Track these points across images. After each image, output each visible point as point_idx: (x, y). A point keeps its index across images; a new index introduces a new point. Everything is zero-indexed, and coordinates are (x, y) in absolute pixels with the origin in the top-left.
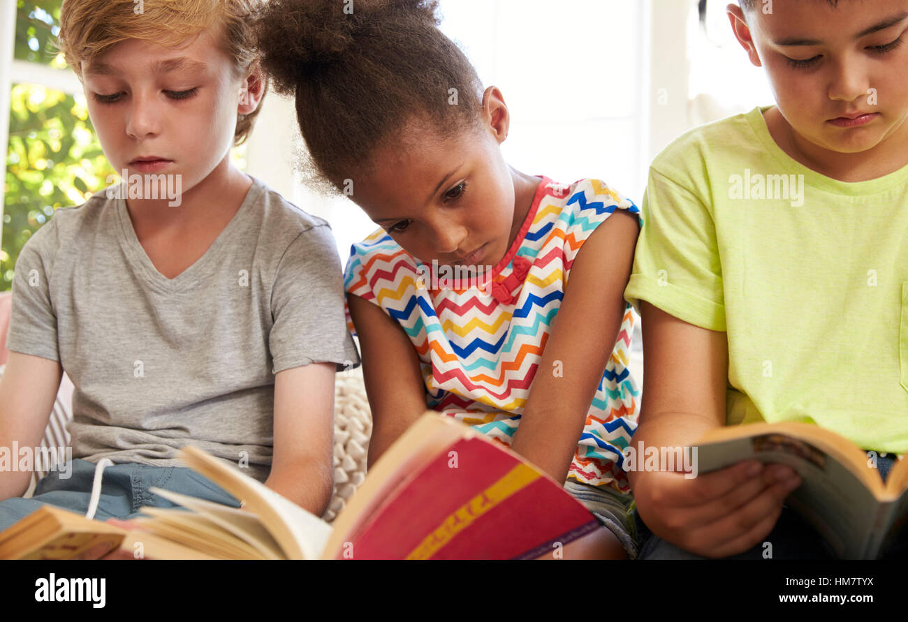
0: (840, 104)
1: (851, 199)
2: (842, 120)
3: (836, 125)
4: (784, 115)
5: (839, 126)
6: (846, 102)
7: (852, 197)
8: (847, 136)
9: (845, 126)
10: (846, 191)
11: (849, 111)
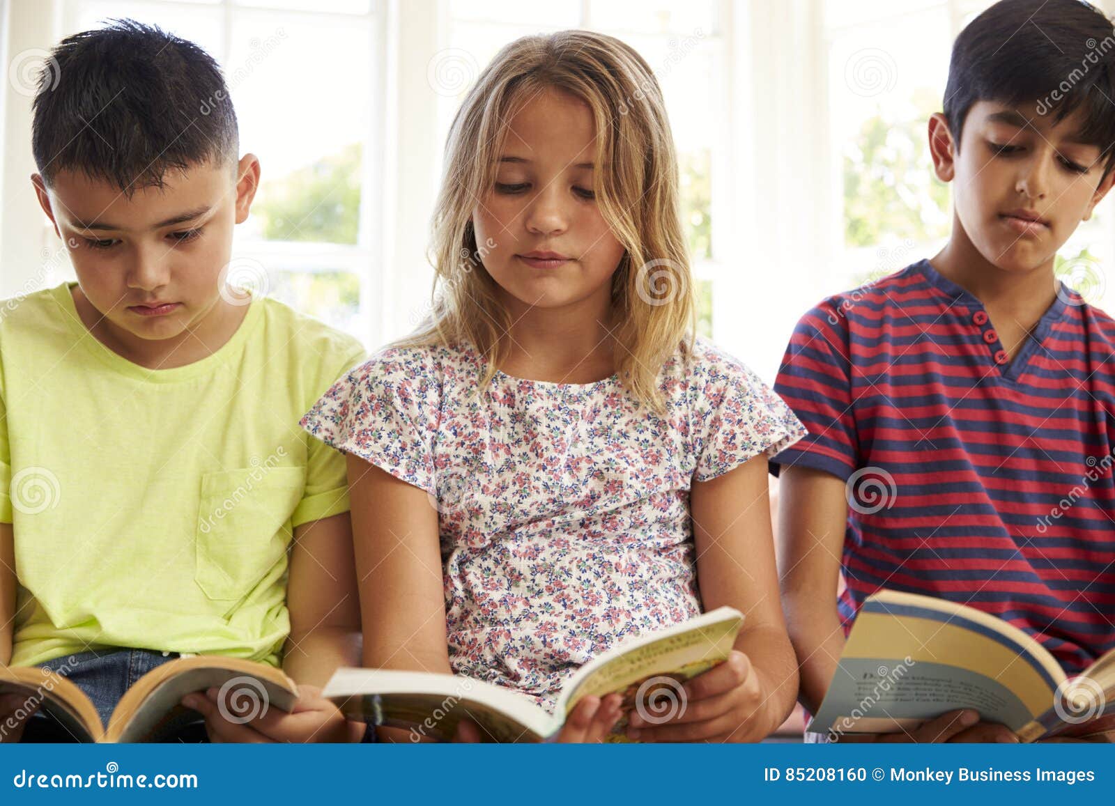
0: (139, 293)
1: (156, 387)
2: (143, 308)
3: (137, 312)
4: (87, 296)
5: (140, 314)
6: (146, 292)
7: (157, 385)
8: (149, 323)
9: (145, 314)
10: (152, 379)
11: (149, 300)
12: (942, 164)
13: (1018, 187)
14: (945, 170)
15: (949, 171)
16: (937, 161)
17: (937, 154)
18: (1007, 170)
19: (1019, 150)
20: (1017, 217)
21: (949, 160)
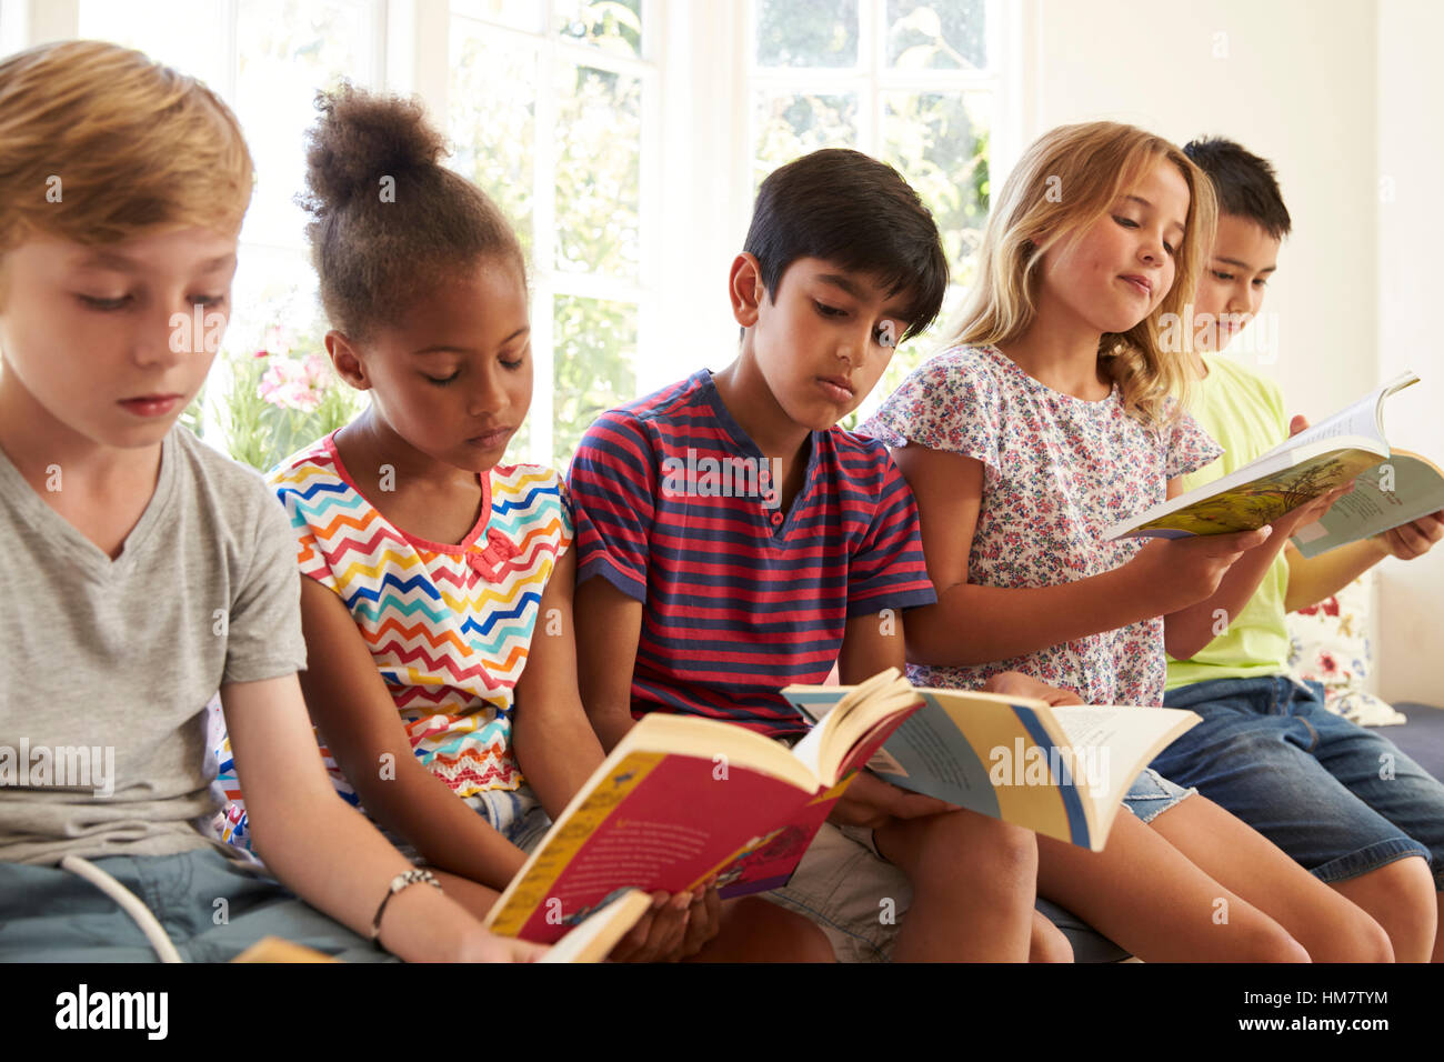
12: (743, 306)
13: (841, 352)
14: (747, 313)
15: (752, 316)
16: (736, 304)
17: (739, 296)
18: (829, 333)
19: (840, 314)
20: (833, 382)
21: (752, 305)
